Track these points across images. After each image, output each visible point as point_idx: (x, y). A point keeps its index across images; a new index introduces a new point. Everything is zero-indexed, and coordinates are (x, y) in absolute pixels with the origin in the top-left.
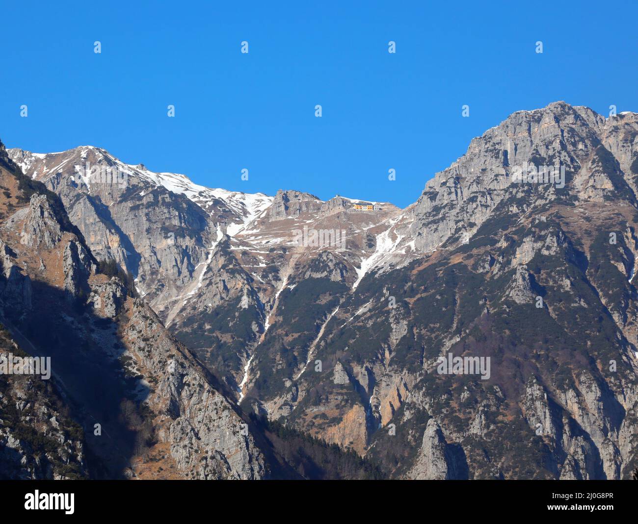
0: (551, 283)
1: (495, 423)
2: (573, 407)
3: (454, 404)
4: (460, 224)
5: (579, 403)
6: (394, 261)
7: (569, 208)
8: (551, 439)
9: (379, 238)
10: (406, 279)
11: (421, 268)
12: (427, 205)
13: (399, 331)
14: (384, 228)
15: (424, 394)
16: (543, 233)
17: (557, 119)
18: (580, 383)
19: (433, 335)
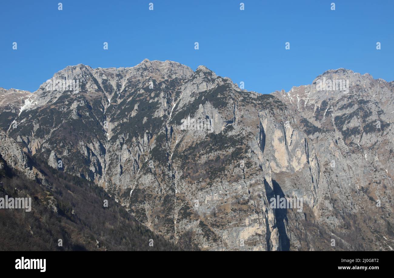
0: (83, 114)
1: (71, 152)
2: (92, 148)
3: (58, 147)
4: (52, 97)
5: (94, 147)
6: (31, 107)
7: (85, 93)
8: (87, 157)
9: (26, 101)
10: (37, 112)
11: (41, 109)
12: (41, 92)
13: (36, 127)
14: (27, 98)
15: (49, 144)
16: (80, 100)
17: (81, 69)
18: (94, 141)
19: (47, 128)
